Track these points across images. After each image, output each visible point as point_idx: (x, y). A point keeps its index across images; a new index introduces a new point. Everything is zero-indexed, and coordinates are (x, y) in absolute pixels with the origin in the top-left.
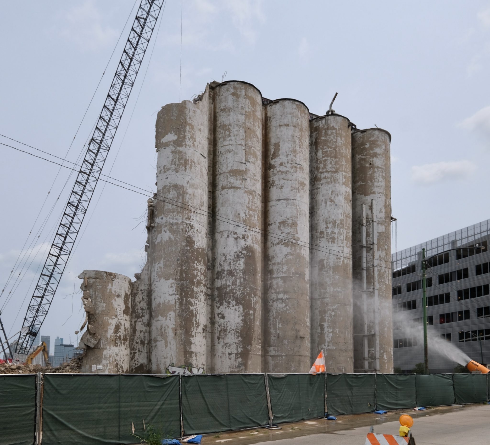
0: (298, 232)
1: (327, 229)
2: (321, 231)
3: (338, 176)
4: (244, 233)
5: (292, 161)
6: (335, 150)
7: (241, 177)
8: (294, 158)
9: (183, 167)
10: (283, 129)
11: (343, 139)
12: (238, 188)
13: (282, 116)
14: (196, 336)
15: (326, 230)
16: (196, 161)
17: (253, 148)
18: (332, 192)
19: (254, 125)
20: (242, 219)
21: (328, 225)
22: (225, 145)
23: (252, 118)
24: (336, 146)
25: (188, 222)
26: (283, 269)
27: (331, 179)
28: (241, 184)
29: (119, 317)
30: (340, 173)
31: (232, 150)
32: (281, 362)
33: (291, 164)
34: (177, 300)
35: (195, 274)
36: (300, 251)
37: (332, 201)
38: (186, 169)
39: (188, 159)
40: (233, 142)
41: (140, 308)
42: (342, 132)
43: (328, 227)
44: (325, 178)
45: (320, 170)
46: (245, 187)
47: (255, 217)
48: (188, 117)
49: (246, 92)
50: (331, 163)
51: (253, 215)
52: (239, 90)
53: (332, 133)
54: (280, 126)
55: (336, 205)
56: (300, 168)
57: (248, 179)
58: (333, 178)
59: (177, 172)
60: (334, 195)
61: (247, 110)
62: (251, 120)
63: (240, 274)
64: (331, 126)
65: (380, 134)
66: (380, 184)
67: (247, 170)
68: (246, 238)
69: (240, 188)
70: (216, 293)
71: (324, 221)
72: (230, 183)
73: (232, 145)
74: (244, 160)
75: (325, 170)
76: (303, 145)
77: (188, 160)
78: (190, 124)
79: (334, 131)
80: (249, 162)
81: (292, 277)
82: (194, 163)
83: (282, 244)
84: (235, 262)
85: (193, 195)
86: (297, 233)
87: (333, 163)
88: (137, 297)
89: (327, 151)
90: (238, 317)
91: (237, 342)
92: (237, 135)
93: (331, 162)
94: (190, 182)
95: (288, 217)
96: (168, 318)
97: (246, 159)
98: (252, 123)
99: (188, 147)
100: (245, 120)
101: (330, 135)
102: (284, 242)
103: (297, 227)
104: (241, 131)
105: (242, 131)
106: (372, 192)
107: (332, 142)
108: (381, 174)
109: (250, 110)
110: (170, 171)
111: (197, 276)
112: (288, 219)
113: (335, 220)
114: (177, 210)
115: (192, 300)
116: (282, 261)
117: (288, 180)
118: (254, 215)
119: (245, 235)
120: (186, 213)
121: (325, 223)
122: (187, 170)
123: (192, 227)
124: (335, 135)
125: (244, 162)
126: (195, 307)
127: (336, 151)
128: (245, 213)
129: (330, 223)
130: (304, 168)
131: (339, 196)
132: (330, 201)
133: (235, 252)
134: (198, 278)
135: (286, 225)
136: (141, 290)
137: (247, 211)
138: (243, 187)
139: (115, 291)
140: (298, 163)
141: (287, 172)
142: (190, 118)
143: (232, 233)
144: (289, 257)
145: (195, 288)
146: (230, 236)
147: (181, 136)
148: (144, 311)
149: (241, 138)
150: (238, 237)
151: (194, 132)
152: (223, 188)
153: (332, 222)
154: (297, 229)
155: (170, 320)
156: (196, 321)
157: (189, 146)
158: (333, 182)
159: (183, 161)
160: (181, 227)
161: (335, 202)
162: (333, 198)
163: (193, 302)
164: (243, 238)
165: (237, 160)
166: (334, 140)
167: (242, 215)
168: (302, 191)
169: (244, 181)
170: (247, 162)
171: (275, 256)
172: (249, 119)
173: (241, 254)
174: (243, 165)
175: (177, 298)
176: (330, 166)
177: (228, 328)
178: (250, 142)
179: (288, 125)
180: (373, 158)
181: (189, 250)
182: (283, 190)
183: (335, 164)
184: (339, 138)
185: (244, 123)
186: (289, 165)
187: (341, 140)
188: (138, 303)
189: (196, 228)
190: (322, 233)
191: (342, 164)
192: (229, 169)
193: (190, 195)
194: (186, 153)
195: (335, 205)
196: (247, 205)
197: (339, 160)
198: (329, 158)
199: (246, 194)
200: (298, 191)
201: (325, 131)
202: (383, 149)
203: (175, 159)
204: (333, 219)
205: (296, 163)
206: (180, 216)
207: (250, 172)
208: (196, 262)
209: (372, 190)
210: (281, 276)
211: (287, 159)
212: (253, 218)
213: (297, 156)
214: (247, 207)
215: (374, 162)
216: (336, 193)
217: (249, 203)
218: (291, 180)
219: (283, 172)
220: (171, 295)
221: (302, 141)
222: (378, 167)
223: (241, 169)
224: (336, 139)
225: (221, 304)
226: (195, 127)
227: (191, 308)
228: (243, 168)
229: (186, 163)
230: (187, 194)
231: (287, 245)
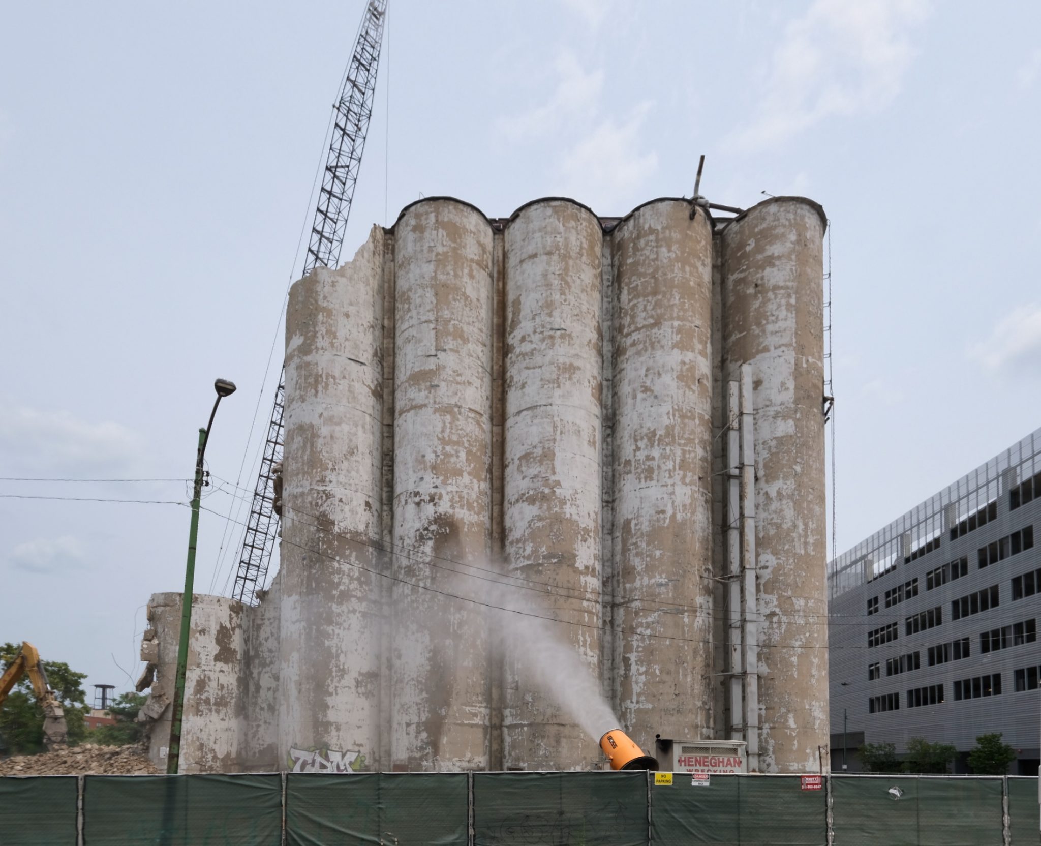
0: (557, 471)
1: (638, 453)
2: (626, 460)
3: (661, 331)
4: (433, 491)
5: (543, 327)
6: (653, 277)
7: (428, 384)
8: (548, 319)
9: (313, 391)
10: (527, 266)
11: (674, 248)
12: (421, 407)
13: (524, 240)
14: (337, 694)
15: (635, 456)
16: (337, 374)
17: (453, 322)
18: (648, 370)
19: (456, 275)
20: (429, 464)
21: (640, 444)
22: (405, 330)
23: (452, 263)
24: (656, 270)
25: (321, 488)
26: (524, 550)
27: (645, 342)
28: (427, 397)
29: (204, 667)
30: (666, 325)
31: (413, 336)
32: (520, 738)
33: (542, 332)
34: (302, 631)
35: (336, 580)
36: (561, 508)
37: (646, 389)
38: (317, 392)
39: (320, 373)
40: (414, 321)
41: (266, 650)
42: (670, 233)
43: (638, 449)
44: (634, 344)
45: (625, 331)
46: (435, 402)
47: (458, 457)
48: (321, 297)
49: (437, 217)
50: (645, 310)
51: (453, 452)
52: (423, 218)
53: (647, 244)
54: (522, 262)
55: (656, 397)
56: (562, 337)
57: (443, 384)
58: (650, 340)
59: (302, 402)
60: (650, 377)
61: (440, 249)
62: (449, 268)
63: (425, 572)
64: (646, 227)
65: (782, 209)
66: (781, 324)
67: (440, 368)
68: (436, 500)
69: (425, 405)
70: (393, 611)
71: (630, 437)
72: (410, 399)
73: (412, 327)
74: (433, 348)
75: (633, 327)
76: (570, 287)
77: (321, 376)
78: (324, 309)
79: (652, 238)
80: (445, 350)
81: (541, 565)
82: (334, 377)
83: (523, 501)
84: (416, 550)
85: (332, 437)
86: (554, 473)
87: (649, 307)
88: (262, 631)
89: (637, 285)
90: (421, 654)
91: (419, 701)
92: (420, 306)
93: (645, 306)
94: (325, 414)
95: (534, 444)
96: (291, 664)
97: (436, 346)
98: (452, 273)
99: (321, 352)
100: (435, 272)
101: (642, 249)
102: (527, 495)
103: (553, 460)
104: (428, 295)
105: (430, 295)
106: (761, 348)
107: (647, 262)
108: (783, 301)
109: (445, 249)
110: (294, 402)
111: (339, 584)
112: (535, 447)
113: (652, 429)
114: (303, 469)
115: (330, 629)
116: (524, 535)
117: (534, 368)
118: (457, 452)
119: (435, 494)
120: (316, 473)
121: (633, 440)
122: (320, 394)
123: (329, 496)
124: (653, 244)
125: (433, 353)
126: (336, 640)
127: (656, 279)
128: (435, 452)
129: (642, 439)
130: (574, 334)
131: (663, 375)
132: (643, 392)
133: (417, 531)
134: (342, 587)
135: (532, 460)
136: (269, 619)
137: (440, 447)
138: (432, 401)
139: (196, 624)
140: (557, 327)
141: (532, 353)
142: (325, 298)
143: (412, 495)
144: (537, 525)
145: (334, 606)
146: (409, 500)
147: (309, 334)
148: (273, 654)
149: (428, 308)
150: (421, 500)
151: (332, 322)
153: (646, 435)
154: (553, 464)
155: (293, 667)
156: (337, 666)
157: (322, 348)
158: (649, 349)
159: (311, 380)
160: (309, 499)
161: (652, 391)
162: (648, 384)
163: (331, 632)
164: (432, 499)
165: (420, 353)
166: (653, 256)
167: (430, 457)
168: (568, 383)
169: (432, 391)
170: (439, 353)
171: (512, 527)
172: (445, 266)
173: (426, 532)
174: (432, 359)
175: (302, 628)
176: (643, 315)
177: (406, 676)
178: (446, 312)
179: (535, 256)
180: (763, 270)
181: (323, 538)
182: (526, 390)
183: (653, 309)
184: (664, 250)
185: (435, 278)
186: (536, 338)
187: (669, 251)
188: (263, 641)
189: (338, 496)
190: (628, 462)
191: (672, 303)
192: (408, 373)
193: (325, 438)
194: (317, 364)
195: (652, 397)
196: (440, 436)
197: (664, 296)
198: (641, 300)
199: (437, 415)
200: (556, 385)
201: (635, 244)
202: (792, 242)
203: (301, 378)
204: (649, 429)
205: (552, 329)
206: (307, 480)
207: (447, 369)
208: (337, 558)
209: (759, 345)
210: (521, 565)
211: (533, 324)
212: (453, 460)
213: (554, 313)
214: (439, 439)
215: (766, 278)
216: (656, 371)
217: (443, 431)
218: (540, 367)
219: (526, 354)
220: (294, 623)
221: (569, 279)
222: (776, 288)
223: (427, 369)
224: (657, 253)
225: (398, 632)
226: (334, 312)
227: (327, 643)
228: (431, 364)
229: (317, 382)
230: (319, 437)
231: (532, 501)
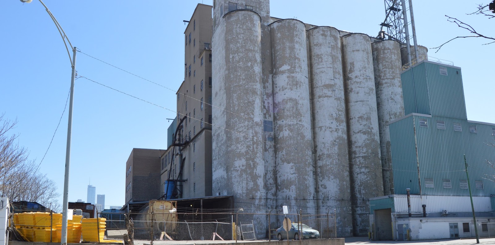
0: (372, 124)
1: (391, 120)
2: (386, 121)
3: (395, 81)
4: (337, 127)
5: (364, 75)
7: (332, 89)
8: (365, 72)
9: (296, 87)
10: (356, 53)
11: (396, 55)
12: (330, 97)
13: (354, 44)
15: (390, 120)
16: (303, 81)
17: (337, 69)
18: (392, 93)
19: (337, 53)
20: (334, 118)
21: (391, 116)
22: (319, 68)
23: (336, 49)
24: (392, 61)
25: (300, 123)
26: (363, 150)
27: (390, 83)
28: (332, 94)
29: (261, 191)
30: (396, 79)
31: (325, 71)
33: (363, 76)
34: (297, 178)
35: (307, 158)
36: (374, 137)
37: (392, 99)
38: (297, 87)
39: (298, 81)
40: (325, 66)
42: (395, 50)
43: (391, 118)
44: (386, 83)
45: (382, 78)
46: (335, 96)
47: (342, 116)
49: (330, 33)
50: (389, 73)
51: (341, 114)
52: (326, 32)
53: (388, 52)
54: (353, 51)
55: (395, 102)
56: (369, 79)
57: (337, 90)
58: (392, 83)
59: (291, 90)
60: (393, 95)
61: (332, 44)
62: (335, 50)
63: (336, 157)
64: (387, 47)
67: (335, 84)
68: (338, 131)
69: (332, 97)
70: (319, 170)
71: (387, 113)
72: (324, 93)
73: (324, 68)
74: (333, 77)
75: (385, 78)
76: (369, 62)
77: (298, 82)
78: (298, 58)
79: (389, 51)
80: (336, 78)
81: (370, 156)
82: (302, 83)
83: (361, 133)
84: (331, 148)
85: (303, 104)
86: (371, 125)
87: (390, 73)
88: (267, 175)
89: (386, 64)
90: (336, 187)
92: (327, 62)
93: (389, 72)
94: (300, 96)
95: (364, 114)
96: (291, 190)
97: (334, 76)
98: (336, 52)
99: (297, 73)
100: (331, 51)
101: (386, 54)
102: (362, 131)
103: (370, 120)
104: (329, 58)
105: (330, 59)
107: (388, 58)
110: (287, 89)
111: (308, 160)
112: (364, 115)
113: (395, 112)
114: (293, 115)
115: (306, 177)
116: (362, 145)
117: (362, 88)
118: (342, 114)
119: (337, 128)
120: (299, 117)
121: (388, 115)
122: (298, 88)
123: (303, 126)
124: (390, 53)
125: (333, 79)
126: (308, 182)
127: (392, 64)
128: (336, 114)
129: (392, 115)
130: (372, 78)
131: (397, 95)
132: (391, 99)
133: (331, 141)
134: (308, 161)
135: (363, 119)
136: (269, 171)
137: (338, 112)
138: (334, 95)
139: (258, 174)
140: (367, 75)
141: (360, 82)
143: (328, 128)
144: (367, 142)
145: (307, 168)
146: (327, 130)
147: (293, 66)
149: (330, 63)
150: (332, 130)
151: (300, 63)
152: (320, 97)
153: (394, 114)
154: (370, 121)
157: (298, 72)
158: (392, 86)
159: (295, 83)
160: (296, 127)
161: (394, 100)
162: (393, 97)
163: (307, 178)
164: (336, 131)
165: (328, 78)
166: (390, 57)
167: (334, 115)
168: (372, 94)
169: (334, 92)
170: (335, 79)
171: (356, 141)
172: (334, 50)
173: (335, 142)
174: (333, 81)
175: (296, 176)
176: (389, 74)
177: (329, 195)
178: (335, 65)
179: (359, 51)
181: (302, 142)
182: (359, 94)
183: (392, 73)
184: (393, 56)
185: (331, 53)
186: (362, 78)
187: (395, 56)
188: (268, 180)
189: (306, 127)
190: (387, 122)
191: (397, 73)
192: (323, 84)
193: (301, 105)
194: (296, 77)
195: (394, 102)
196: (337, 108)
197: (395, 70)
198: (387, 69)
199: (336, 100)
200: (369, 95)
201: (383, 51)
203: (290, 81)
204: (394, 112)
205: (366, 76)
206: (295, 120)
207: (337, 85)
208: (307, 150)
210: (362, 155)
211: (360, 73)
212: (341, 117)
213: (366, 71)
214: (337, 109)
216: (395, 93)
217: (338, 106)
218: (364, 88)
219: (358, 82)
220: (292, 174)
221: (369, 60)
223: (331, 84)
224: (391, 56)
225: (323, 178)
226: (300, 59)
227: (306, 183)
228: (332, 83)
229: (297, 84)
230: (299, 104)
231: (364, 133)
